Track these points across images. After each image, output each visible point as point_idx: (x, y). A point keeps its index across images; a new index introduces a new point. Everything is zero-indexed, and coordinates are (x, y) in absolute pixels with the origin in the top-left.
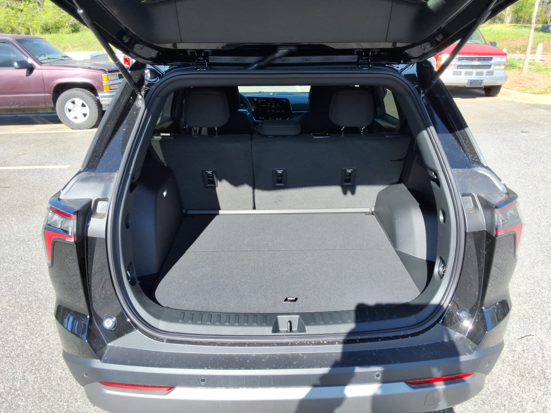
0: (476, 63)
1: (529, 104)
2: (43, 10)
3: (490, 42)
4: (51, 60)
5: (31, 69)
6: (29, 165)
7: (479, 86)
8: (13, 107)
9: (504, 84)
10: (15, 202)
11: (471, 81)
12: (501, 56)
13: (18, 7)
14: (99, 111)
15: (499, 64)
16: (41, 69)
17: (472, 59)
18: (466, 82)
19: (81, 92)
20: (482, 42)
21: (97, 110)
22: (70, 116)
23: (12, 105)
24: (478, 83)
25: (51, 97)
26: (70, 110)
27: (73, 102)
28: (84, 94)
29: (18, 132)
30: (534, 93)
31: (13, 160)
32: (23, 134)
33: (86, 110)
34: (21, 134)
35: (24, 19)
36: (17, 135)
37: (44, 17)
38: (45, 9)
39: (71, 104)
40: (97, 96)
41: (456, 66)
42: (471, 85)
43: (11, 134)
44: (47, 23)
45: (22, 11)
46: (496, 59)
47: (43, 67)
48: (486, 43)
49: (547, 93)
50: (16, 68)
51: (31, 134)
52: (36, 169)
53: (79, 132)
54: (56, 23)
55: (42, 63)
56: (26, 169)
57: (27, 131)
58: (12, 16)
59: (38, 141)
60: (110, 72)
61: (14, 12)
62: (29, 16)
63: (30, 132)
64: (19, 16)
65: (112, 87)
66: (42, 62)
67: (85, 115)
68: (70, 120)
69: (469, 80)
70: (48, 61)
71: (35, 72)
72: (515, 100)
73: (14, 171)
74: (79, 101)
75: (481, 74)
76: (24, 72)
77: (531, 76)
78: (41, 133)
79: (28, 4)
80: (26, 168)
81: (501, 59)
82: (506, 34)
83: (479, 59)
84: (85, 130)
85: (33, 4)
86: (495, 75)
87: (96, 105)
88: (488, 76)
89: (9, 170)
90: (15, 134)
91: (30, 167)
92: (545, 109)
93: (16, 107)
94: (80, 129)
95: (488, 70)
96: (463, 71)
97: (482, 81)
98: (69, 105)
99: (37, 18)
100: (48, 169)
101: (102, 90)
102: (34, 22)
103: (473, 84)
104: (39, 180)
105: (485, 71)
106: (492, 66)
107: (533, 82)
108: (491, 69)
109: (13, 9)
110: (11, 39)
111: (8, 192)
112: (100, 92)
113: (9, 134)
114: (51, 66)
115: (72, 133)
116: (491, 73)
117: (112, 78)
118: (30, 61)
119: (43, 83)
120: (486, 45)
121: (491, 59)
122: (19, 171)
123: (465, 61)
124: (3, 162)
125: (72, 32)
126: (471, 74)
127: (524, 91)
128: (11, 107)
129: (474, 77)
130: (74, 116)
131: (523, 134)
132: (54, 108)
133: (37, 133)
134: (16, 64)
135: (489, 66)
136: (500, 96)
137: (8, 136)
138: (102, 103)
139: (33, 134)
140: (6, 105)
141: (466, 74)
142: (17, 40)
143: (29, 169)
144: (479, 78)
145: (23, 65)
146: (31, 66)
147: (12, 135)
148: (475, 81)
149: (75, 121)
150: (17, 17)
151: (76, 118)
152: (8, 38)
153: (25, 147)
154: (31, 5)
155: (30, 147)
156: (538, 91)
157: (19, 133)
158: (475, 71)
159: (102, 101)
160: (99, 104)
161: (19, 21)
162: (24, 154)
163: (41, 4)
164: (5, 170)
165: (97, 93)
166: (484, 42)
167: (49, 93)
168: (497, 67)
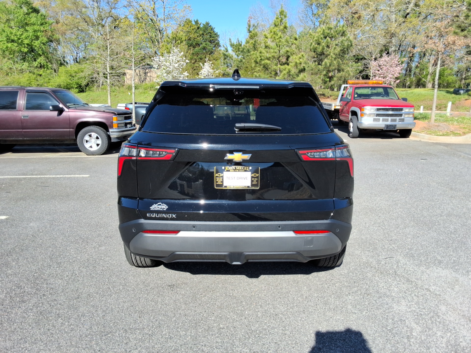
0: (391, 112)
1: (433, 143)
2: (58, 75)
3: (402, 98)
4: (76, 106)
5: (61, 111)
6: (60, 175)
7: (394, 129)
8: (45, 138)
9: (413, 128)
10: (55, 194)
11: (387, 125)
12: (409, 108)
13: (38, 73)
14: (108, 142)
15: (408, 114)
16: (69, 112)
17: (387, 110)
18: (384, 126)
19: (97, 128)
20: (396, 98)
21: (107, 141)
22: (87, 146)
23: (44, 137)
24: (393, 127)
25: (74, 132)
26: (87, 141)
27: (90, 136)
28: (98, 130)
29: (47, 156)
30: (438, 135)
31: (48, 172)
32: (51, 158)
33: (99, 141)
34: (49, 158)
35: (42, 81)
36: (46, 159)
37: (58, 80)
38: (59, 74)
39: (89, 137)
40: (108, 131)
41: (375, 115)
42: (387, 129)
44: (60, 85)
45: (41, 75)
46: (406, 110)
47: (70, 110)
48: (399, 99)
49: (448, 135)
50: (51, 111)
51: (57, 158)
52: (65, 177)
53: (93, 157)
54: (67, 85)
55: (70, 108)
56: (58, 177)
57: (54, 156)
58: (33, 79)
59: (64, 162)
60: (119, 114)
61: (35, 76)
62: (47, 79)
64: (38, 79)
65: (120, 125)
66: (69, 106)
67: (98, 145)
68: (86, 149)
69: (385, 125)
70: (74, 106)
71: (64, 114)
72: (422, 140)
73: (49, 178)
74: (94, 135)
75: (395, 120)
76: (56, 113)
77: (437, 124)
78: (64, 157)
79: (47, 71)
81: (410, 110)
82: (425, 96)
83: (393, 110)
84: (97, 156)
85: (50, 71)
86: (405, 122)
87: (106, 137)
88: (400, 122)
89: (47, 177)
92: (444, 146)
93: (47, 138)
94: (93, 155)
95: (400, 118)
96: (381, 118)
97: (395, 125)
98: (87, 138)
99: (52, 80)
100: (74, 177)
101: (112, 127)
102: (50, 84)
103: (389, 127)
104: (69, 183)
105: (398, 118)
106: (403, 115)
107: (439, 128)
108: (403, 117)
109: (34, 74)
110: (49, 90)
111: (49, 189)
112: (110, 129)
114: (76, 109)
115: (88, 157)
116: (403, 120)
117: (120, 119)
118: (61, 106)
119: (69, 122)
120: (399, 100)
121: (402, 110)
123: (382, 111)
124: (40, 173)
125: (80, 92)
126: (387, 120)
127: (430, 134)
129: (389, 123)
130: (90, 146)
131: (422, 160)
132: (76, 140)
133: (61, 158)
134: (51, 107)
135: (401, 115)
136: (411, 138)
137: (40, 159)
138: (111, 136)
139: (59, 158)
141: (383, 120)
142: (52, 91)
143: (61, 177)
144: (393, 123)
145: (56, 108)
146: (61, 110)
147: (43, 158)
148: (390, 125)
149: (90, 149)
150: (37, 80)
151: (91, 147)
152: (46, 89)
153: (55, 165)
154: (48, 71)
155: (58, 165)
156: (441, 134)
158: (390, 118)
159: (112, 135)
160: (109, 137)
161: (38, 83)
162: (55, 169)
163: (57, 70)
164: (43, 177)
165: (108, 129)
166: (398, 99)
167: (73, 128)
168: (406, 116)
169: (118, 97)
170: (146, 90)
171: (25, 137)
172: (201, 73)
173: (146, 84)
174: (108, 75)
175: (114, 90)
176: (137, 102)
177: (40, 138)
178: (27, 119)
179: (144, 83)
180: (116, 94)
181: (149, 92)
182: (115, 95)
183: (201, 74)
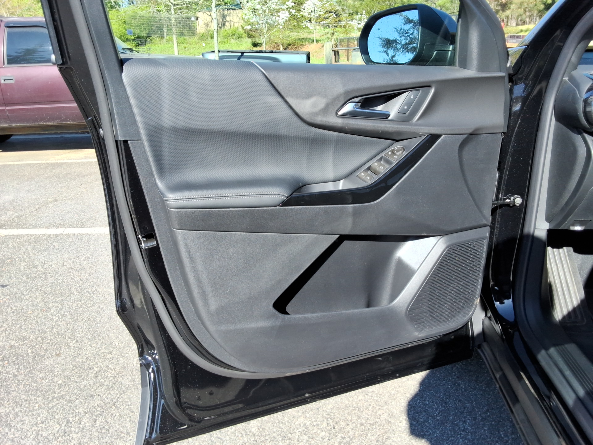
6: (58, 227)
8: (51, 123)
23: (49, 121)
29: (58, 160)
31: (35, 213)
32: (64, 164)
34: (61, 164)
36: (55, 166)
43: (47, 163)
51: (75, 163)
56: (50, 235)
57: (71, 159)
59: (84, 176)
63: (75, 161)
73: (29, 239)
78: (90, 162)
80: (52, 231)
89: (21, 237)
90: (52, 164)
91: (59, 231)
93: (55, 123)
104: (68, 266)
113: (44, 163)
122: (38, 239)
124: (18, 217)
128: (48, 123)
133: (84, 163)
137: (42, 167)
139: (79, 163)
140: (41, 121)
143: (57, 236)
153: (61, 187)
155: (68, 187)
157: (59, 162)
162: (56, 200)
164: (13, 237)
169: (188, 50)
170: (226, 39)
171: (12, 122)
172: (303, 7)
173: (226, 31)
174: (172, 7)
175: (183, 41)
176: (220, 49)
177: (41, 123)
178: (12, 84)
179: (222, 29)
180: (186, 45)
181: (231, 40)
182: (185, 48)
183: (304, 9)
